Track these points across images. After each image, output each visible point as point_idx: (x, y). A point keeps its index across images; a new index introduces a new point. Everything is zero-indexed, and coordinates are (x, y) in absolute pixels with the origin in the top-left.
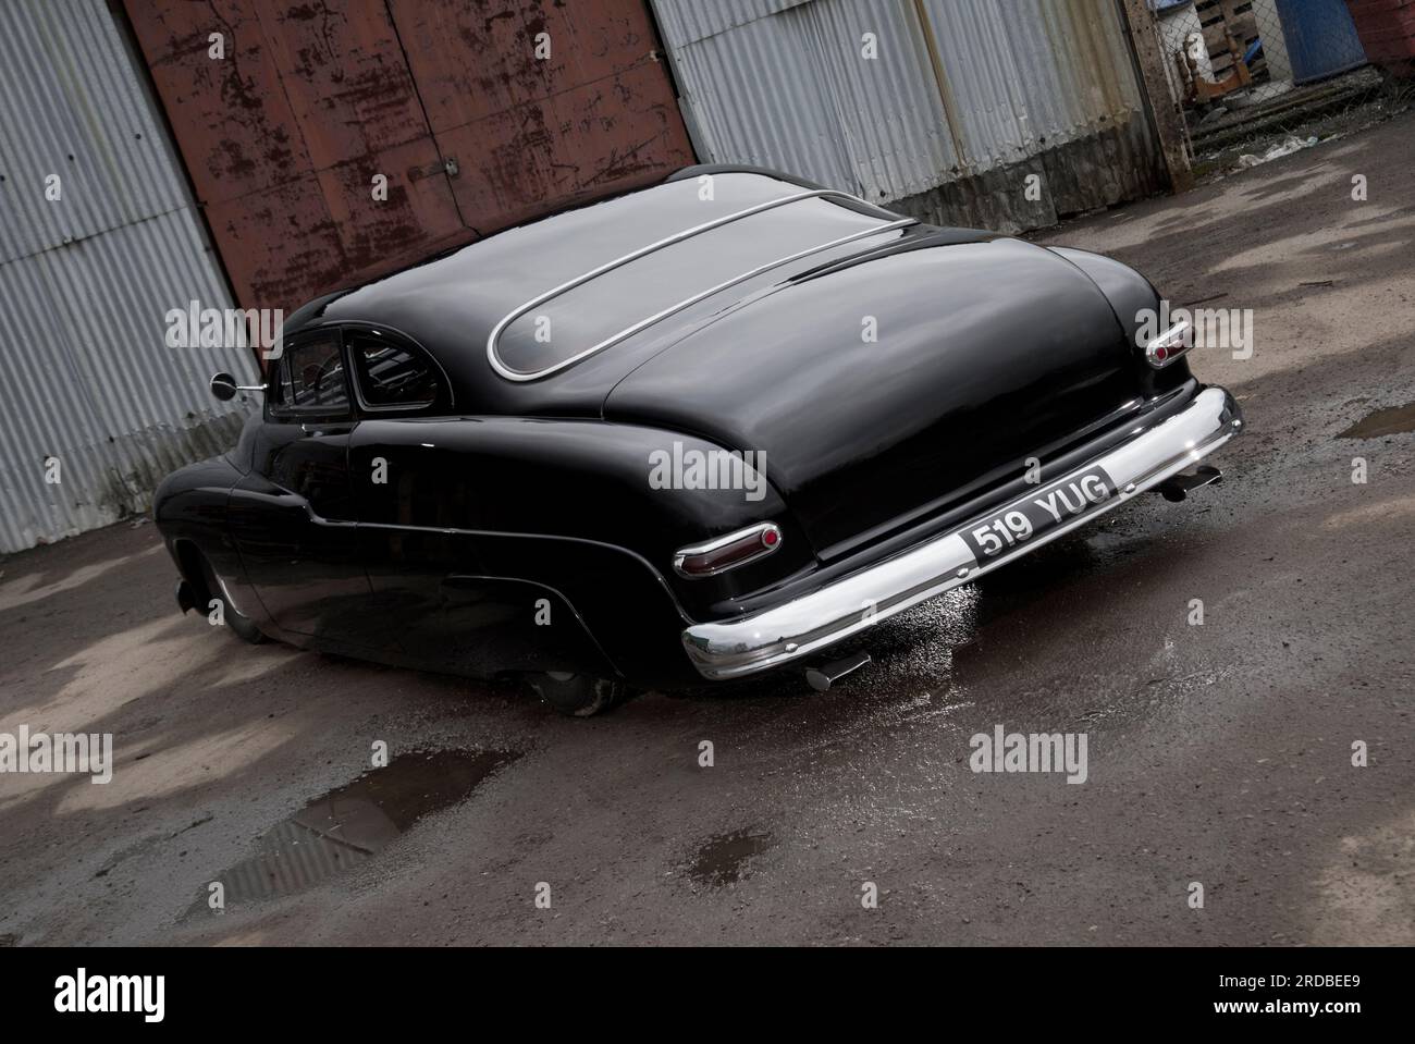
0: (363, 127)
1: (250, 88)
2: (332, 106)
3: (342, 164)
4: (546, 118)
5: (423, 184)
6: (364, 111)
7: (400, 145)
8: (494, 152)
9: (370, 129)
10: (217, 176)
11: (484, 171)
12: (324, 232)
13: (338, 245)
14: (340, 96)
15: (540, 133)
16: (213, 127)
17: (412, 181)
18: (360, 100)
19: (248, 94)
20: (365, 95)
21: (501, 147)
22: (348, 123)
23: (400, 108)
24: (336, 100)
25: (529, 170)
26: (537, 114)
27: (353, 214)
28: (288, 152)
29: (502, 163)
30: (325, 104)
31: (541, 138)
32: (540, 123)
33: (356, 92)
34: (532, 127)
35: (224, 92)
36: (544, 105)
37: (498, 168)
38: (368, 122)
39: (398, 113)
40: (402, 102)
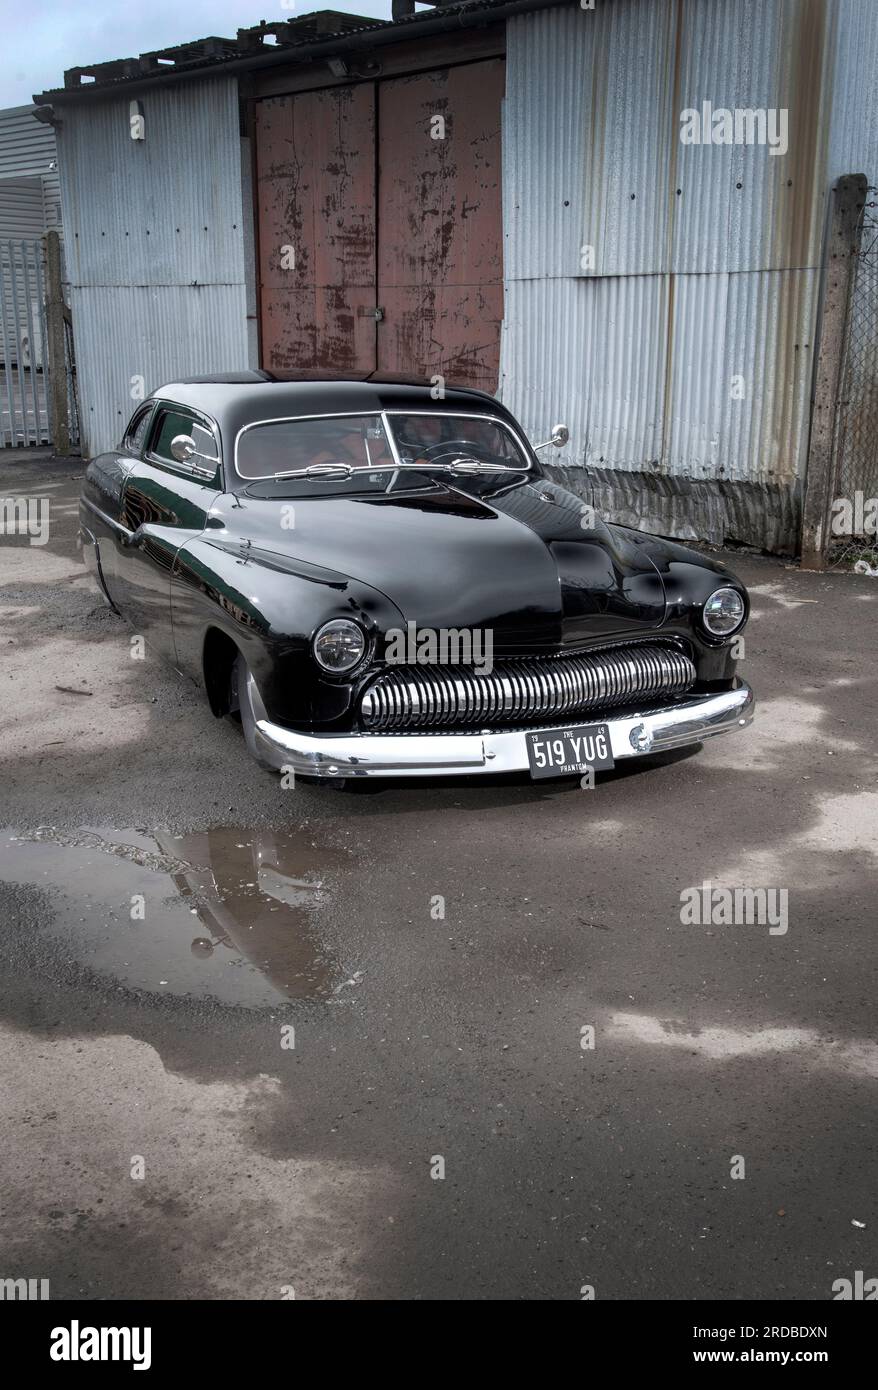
0: (344, 266)
1: (298, 214)
2: (333, 243)
3: (328, 287)
4: (437, 301)
5: (364, 320)
6: (348, 254)
7: (359, 286)
8: (404, 315)
9: (348, 268)
10: (272, 269)
11: (397, 326)
12: (310, 331)
13: (314, 344)
14: (339, 237)
15: (430, 311)
16: (277, 234)
17: (359, 316)
18: (348, 244)
19: (297, 218)
20: (350, 242)
21: (409, 312)
22: (339, 259)
23: (364, 260)
24: (336, 241)
25: (419, 337)
26: (432, 296)
27: (326, 325)
28: (306, 267)
29: (407, 324)
30: (330, 241)
31: (428, 314)
32: (432, 304)
33: (348, 238)
34: (427, 305)
35: (287, 212)
36: (437, 291)
37: (403, 328)
38: (347, 262)
39: (363, 263)
40: (367, 255)
